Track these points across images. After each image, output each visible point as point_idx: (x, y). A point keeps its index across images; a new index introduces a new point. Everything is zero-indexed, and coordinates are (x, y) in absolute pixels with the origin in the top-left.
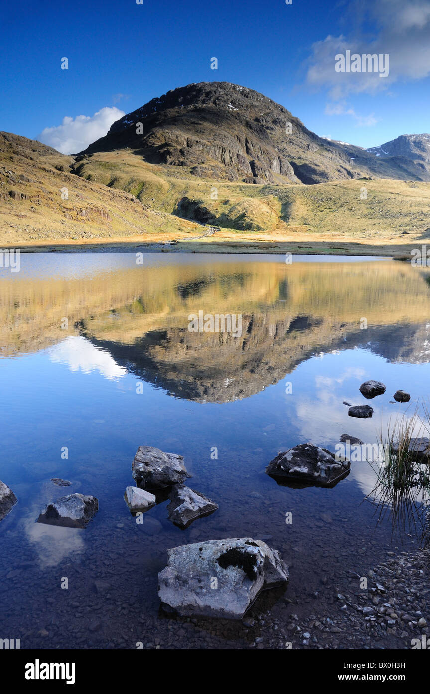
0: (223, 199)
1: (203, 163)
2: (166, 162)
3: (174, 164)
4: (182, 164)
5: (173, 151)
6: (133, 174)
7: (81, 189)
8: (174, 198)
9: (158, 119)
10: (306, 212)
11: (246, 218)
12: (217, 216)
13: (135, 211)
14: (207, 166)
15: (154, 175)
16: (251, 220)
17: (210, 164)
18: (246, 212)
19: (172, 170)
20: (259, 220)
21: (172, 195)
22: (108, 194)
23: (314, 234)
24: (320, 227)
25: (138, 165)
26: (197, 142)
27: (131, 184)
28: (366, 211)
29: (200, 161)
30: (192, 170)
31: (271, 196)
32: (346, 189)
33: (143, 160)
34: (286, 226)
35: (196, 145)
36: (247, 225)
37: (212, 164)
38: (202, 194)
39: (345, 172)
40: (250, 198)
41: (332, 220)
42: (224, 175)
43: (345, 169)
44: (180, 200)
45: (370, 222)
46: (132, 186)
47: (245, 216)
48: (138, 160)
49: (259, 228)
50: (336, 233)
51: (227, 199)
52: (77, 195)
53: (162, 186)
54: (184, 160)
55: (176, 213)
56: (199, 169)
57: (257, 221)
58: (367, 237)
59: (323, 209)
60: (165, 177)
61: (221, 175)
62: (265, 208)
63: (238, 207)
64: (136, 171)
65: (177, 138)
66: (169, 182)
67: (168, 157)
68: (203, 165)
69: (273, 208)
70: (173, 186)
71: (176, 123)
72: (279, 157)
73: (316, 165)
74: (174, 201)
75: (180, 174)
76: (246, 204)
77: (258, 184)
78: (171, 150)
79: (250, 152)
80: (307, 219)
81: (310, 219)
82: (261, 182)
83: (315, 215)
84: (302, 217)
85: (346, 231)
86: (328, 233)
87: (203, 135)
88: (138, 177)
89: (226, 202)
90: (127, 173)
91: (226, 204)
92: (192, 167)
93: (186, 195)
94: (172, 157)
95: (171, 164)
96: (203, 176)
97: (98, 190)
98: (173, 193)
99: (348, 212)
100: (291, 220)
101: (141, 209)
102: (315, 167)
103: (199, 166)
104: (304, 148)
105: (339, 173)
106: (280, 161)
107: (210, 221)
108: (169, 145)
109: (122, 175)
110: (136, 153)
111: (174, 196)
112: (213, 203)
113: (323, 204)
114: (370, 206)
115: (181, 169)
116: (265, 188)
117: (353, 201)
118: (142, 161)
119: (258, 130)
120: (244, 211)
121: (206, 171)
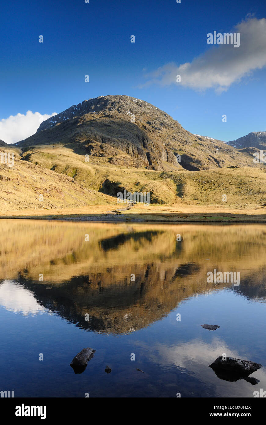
0: (135, 181)
1: (117, 155)
2: (90, 154)
3: (96, 156)
4: (102, 155)
5: (95, 147)
6: (68, 162)
7: (40, 173)
8: (99, 180)
9: (79, 121)
10: (194, 191)
11: (153, 195)
13: (76, 189)
14: (119, 157)
15: (83, 163)
16: (157, 196)
17: (122, 155)
18: (153, 190)
19: (95, 160)
20: (162, 197)
21: (98, 178)
22: (56, 177)
23: (202, 206)
24: (206, 201)
25: (70, 156)
26: (109, 139)
27: (68, 170)
28: (236, 190)
29: (115, 154)
30: (109, 160)
31: (169, 180)
32: (221, 174)
34: (182, 201)
35: (109, 141)
36: (155, 200)
37: (123, 156)
38: (119, 177)
39: (213, 160)
40: (153, 181)
41: (213, 196)
42: (132, 163)
43: (213, 158)
44: (103, 182)
45: (240, 197)
46: (68, 171)
47: (152, 194)
48: (68, 152)
49: (163, 202)
50: (217, 205)
51: (137, 181)
52: (41, 179)
53: (90, 171)
54: (103, 153)
55: (101, 190)
56: (114, 159)
57: (161, 197)
58: (240, 208)
59: (206, 188)
60: (90, 164)
61: (130, 164)
62: (165, 188)
63: (146, 187)
64: (70, 160)
65: (95, 136)
66: (94, 168)
67: (92, 150)
68: (117, 157)
69: (171, 188)
70: (98, 171)
71: (93, 125)
72: (166, 150)
73: (192, 155)
74: (99, 182)
75: (101, 162)
76: (152, 185)
77: (157, 170)
78: (94, 145)
79: (146, 146)
80: (196, 196)
81: (198, 196)
82: (158, 169)
83: (201, 193)
84: (192, 194)
85: (224, 204)
86: (212, 206)
87: (112, 134)
88: (72, 165)
89: (137, 184)
90: (63, 161)
91: (138, 185)
92: (109, 157)
93: (108, 178)
94: (94, 150)
95: (94, 155)
96: (117, 164)
97: (50, 174)
98: (98, 176)
99: (224, 190)
100: (184, 196)
101: (79, 188)
102: (192, 156)
103: (114, 157)
104: (183, 143)
105: (209, 160)
106: (167, 152)
108: (92, 142)
109: (60, 163)
110: (67, 147)
111: (99, 178)
112: (128, 184)
113: (206, 185)
114: (238, 186)
115: (101, 159)
116: (163, 174)
117: (226, 183)
118: (72, 153)
119: (151, 130)
120: (151, 190)
121: (119, 161)
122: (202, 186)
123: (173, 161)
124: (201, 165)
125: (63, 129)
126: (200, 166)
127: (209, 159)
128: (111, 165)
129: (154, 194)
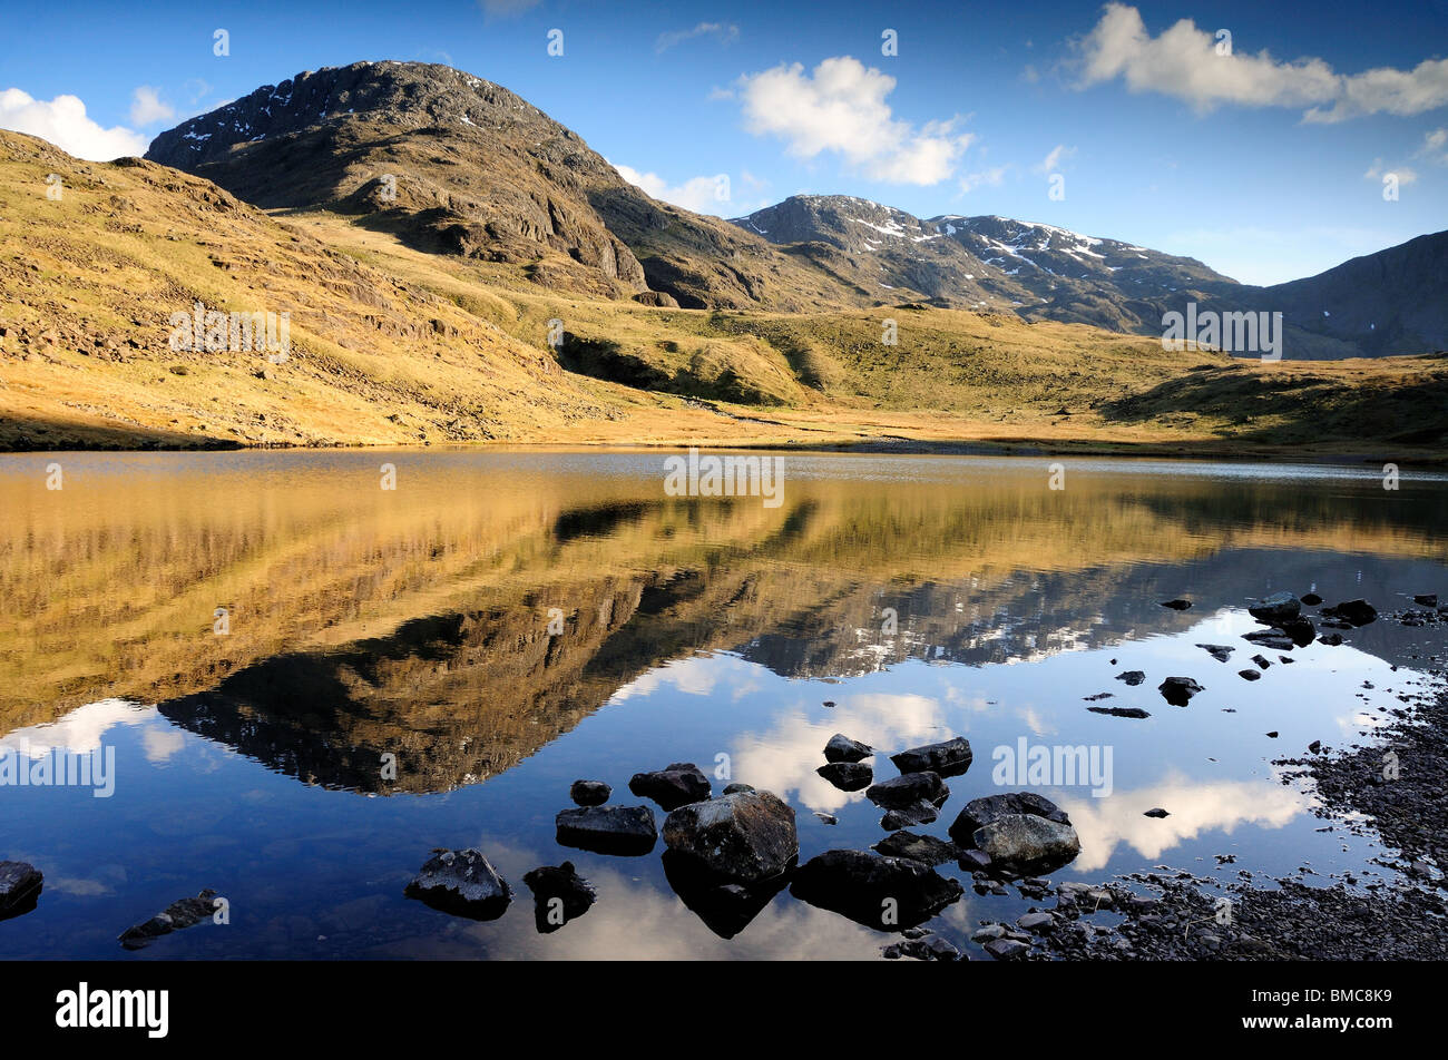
0: (657, 339)
1: (541, 257)
2: (460, 251)
3: (482, 257)
4: (499, 258)
5: (471, 230)
8: (540, 334)
9: (335, 143)
10: (843, 372)
11: (738, 380)
12: (671, 376)
14: (554, 265)
16: (751, 384)
17: (555, 260)
18: (730, 368)
19: (486, 270)
20: (767, 385)
21: (532, 327)
24: (893, 401)
25: (404, 256)
26: (471, 205)
28: (955, 372)
29: (534, 253)
30: (529, 273)
31: (750, 337)
33: (401, 244)
34: (824, 398)
35: (471, 212)
36: (748, 392)
38: (596, 327)
39: (733, 276)
41: (904, 387)
42: (595, 285)
43: (731, 269)
45: (978, 391)
47: (735, 377)
49: (778, 401)
54: (500, 249)
56: (541, 271)
57: (766, 388)
59: (870, 365)
60: (482, 285)
61: (589, 286)
62: (760, 362)
63: (705, 358)
64: (416, 270)
65: (435, 195)
66: (501, 296)
67: (463, 241)
68: (546, 263)
69: (773, 360)
71: (397, 158)
72: (613, 243)
73: (679, 260)
74: (543, 340)
76: (717, 353)
77: (667, 305)
78: (464, 225)
79: (561, 229)
80: (855, 384)
81: (862, 385)
83: (865, 377)
84: (844, 381)
87: (466, 189)
89: (670, 347)
91: (674, 351)
92: (525, 265)
93: (566, 329)
94: (471, 241)
95: (473, 255)
96: (556, 285)
98: (529, 321)
99: (922, 371)
100: (824, 386)
102: (678, 264)
103: (538, 265)
104: (640, 223)
105: (720, 277)
106: (616, 250)
107: (657, 384)
108: (454, 214)
112: (641, 347)
113: (864, 355)
114: (955, 361)
115: (498, 269)
116: (716, 318)
117: (917, 350)
119: (565, 181)
120: (726, 366)
121: (558, 276)
122: (854, 357)
123: (633, 275)
124: (707, 289)
125: (282, 165)
126: (706, 293)
127: (721, 273)
128: (538, 288)
129: (742, 378)
